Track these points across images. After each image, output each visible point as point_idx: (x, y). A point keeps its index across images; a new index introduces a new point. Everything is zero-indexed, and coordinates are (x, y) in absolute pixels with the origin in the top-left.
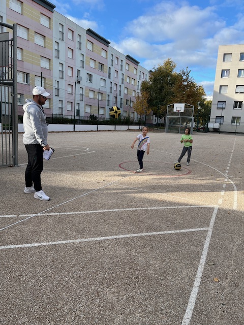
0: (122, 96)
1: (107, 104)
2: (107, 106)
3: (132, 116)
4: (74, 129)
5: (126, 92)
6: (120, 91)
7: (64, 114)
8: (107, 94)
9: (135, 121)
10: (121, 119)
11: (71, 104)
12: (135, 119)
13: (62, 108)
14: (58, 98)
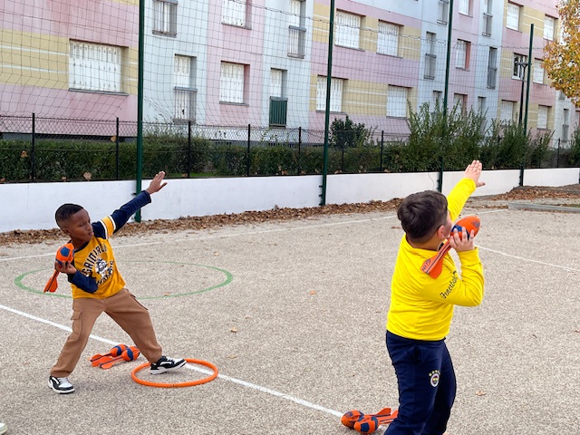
0: (497, 39)
1: (422, 73)
2: (421, 83)
3: (538, 121)
4: (323, 196)
5: (512, 22)
6: (488, 18)
7: (200, 119)
8: (426, 28)
9: (554, 145)
10: (477, 137)
11: (241, 71)
12: (557, 135)
13: (192, 93)
14: (173, 46)
